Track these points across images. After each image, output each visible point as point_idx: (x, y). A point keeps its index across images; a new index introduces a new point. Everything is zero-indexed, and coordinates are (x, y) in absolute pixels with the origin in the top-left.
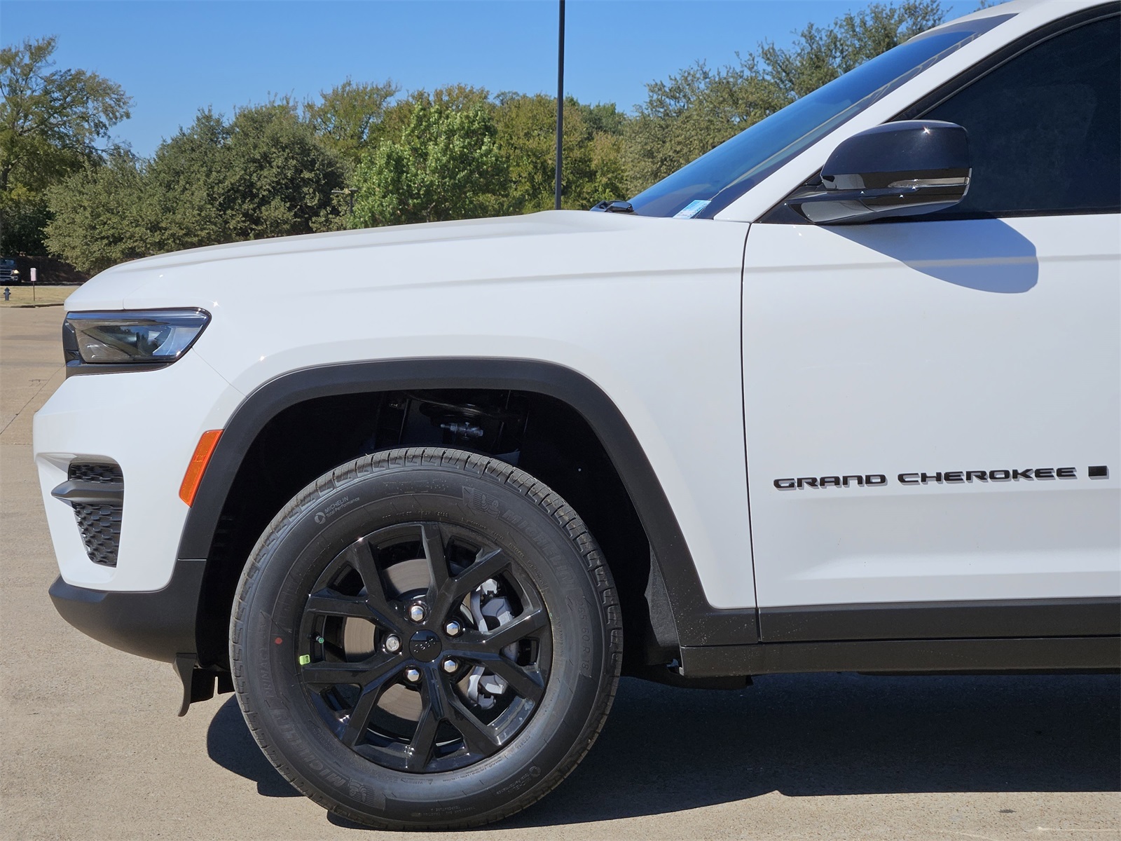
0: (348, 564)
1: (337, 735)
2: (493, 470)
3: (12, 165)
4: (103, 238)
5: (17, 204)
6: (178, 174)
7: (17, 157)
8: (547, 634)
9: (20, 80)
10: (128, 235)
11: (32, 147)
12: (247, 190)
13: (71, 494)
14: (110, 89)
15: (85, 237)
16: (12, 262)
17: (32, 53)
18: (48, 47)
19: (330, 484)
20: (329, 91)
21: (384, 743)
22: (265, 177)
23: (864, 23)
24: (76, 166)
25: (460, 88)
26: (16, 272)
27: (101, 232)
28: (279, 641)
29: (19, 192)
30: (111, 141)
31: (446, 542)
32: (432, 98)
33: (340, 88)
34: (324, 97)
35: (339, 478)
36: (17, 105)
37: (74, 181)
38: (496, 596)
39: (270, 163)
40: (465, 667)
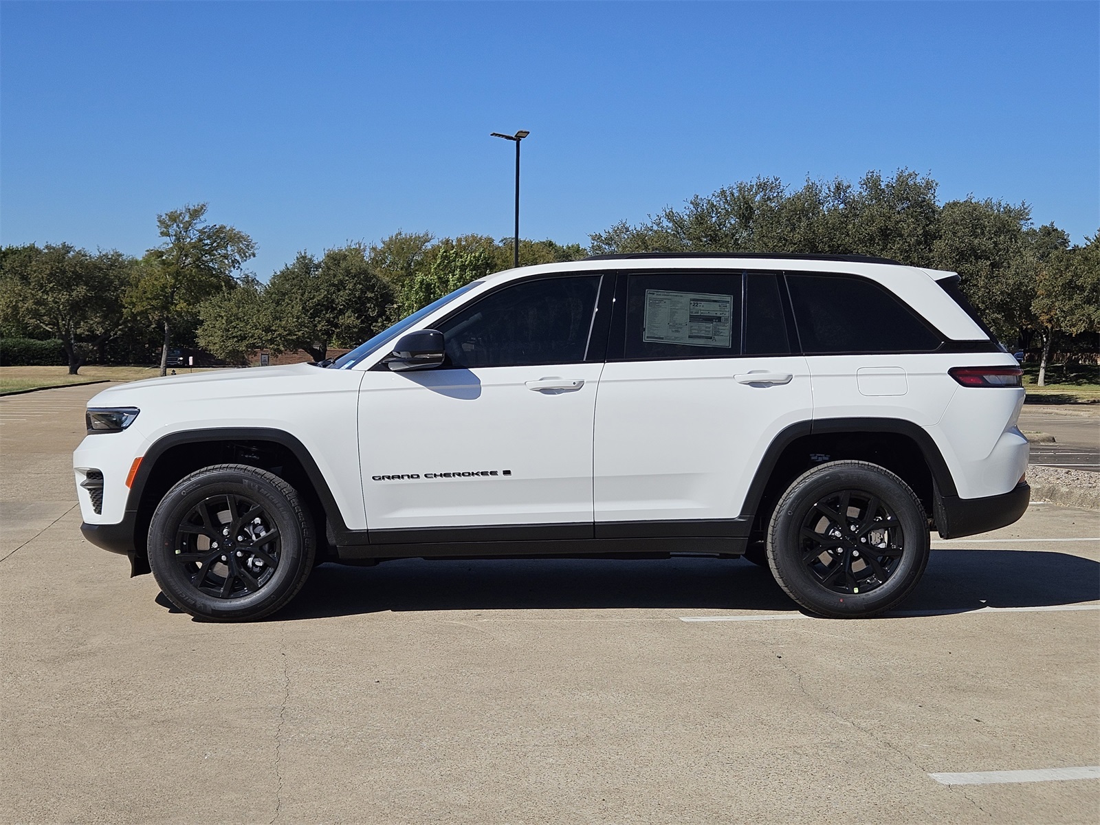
0: (196, 512)
1: (192, 583)
2: (256, 473)
3: (177, 288)
4: (234, 337)
5: (179, 314)
6: (284, 294)
7: (181, 283)
8: (279, 540)
9: (182, 232)
10: (250, 335)
11: (190, 276)
12: (329, 305)
13: (87, 485)
14: (243, 238)
15: (222, 336)
16: (179, 352)
17: (191, 214)
18: (201, 210)
19: (189, 479)
20: (387, 239)
21: (213, 587)
22: (341, 296)
23: (732, 194)
24: (218, 288)
25: (473, 236)
26: (181, 359)
27: (233, 333)
28: (166, 544)
29: (182, 306)
30: (242, 272)
31: (237, 502)
32: (454, 243)
33: (394, 236)
34: (384, 243)
35: (193, 477)
36: (181, 249)
37: (216, 300)
38: (260, 525)
39: (345, 288)
40: (247, 555)
